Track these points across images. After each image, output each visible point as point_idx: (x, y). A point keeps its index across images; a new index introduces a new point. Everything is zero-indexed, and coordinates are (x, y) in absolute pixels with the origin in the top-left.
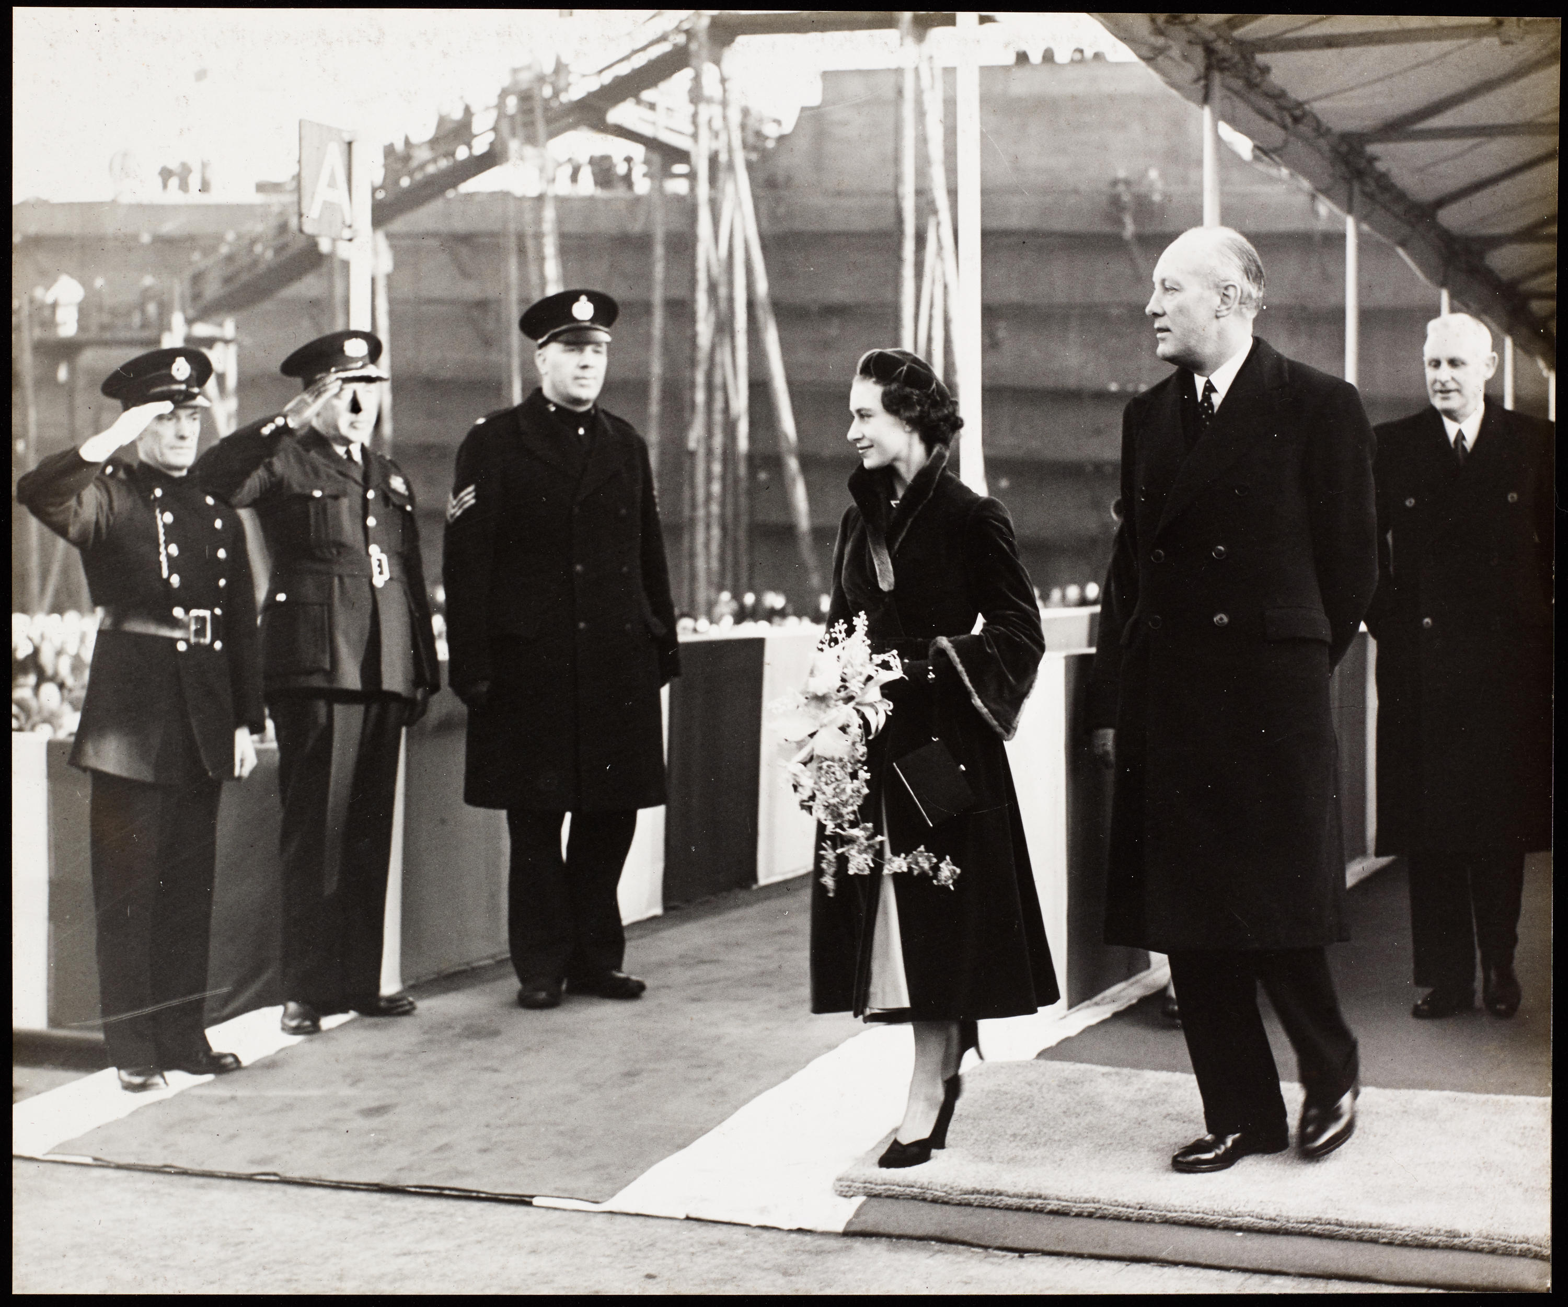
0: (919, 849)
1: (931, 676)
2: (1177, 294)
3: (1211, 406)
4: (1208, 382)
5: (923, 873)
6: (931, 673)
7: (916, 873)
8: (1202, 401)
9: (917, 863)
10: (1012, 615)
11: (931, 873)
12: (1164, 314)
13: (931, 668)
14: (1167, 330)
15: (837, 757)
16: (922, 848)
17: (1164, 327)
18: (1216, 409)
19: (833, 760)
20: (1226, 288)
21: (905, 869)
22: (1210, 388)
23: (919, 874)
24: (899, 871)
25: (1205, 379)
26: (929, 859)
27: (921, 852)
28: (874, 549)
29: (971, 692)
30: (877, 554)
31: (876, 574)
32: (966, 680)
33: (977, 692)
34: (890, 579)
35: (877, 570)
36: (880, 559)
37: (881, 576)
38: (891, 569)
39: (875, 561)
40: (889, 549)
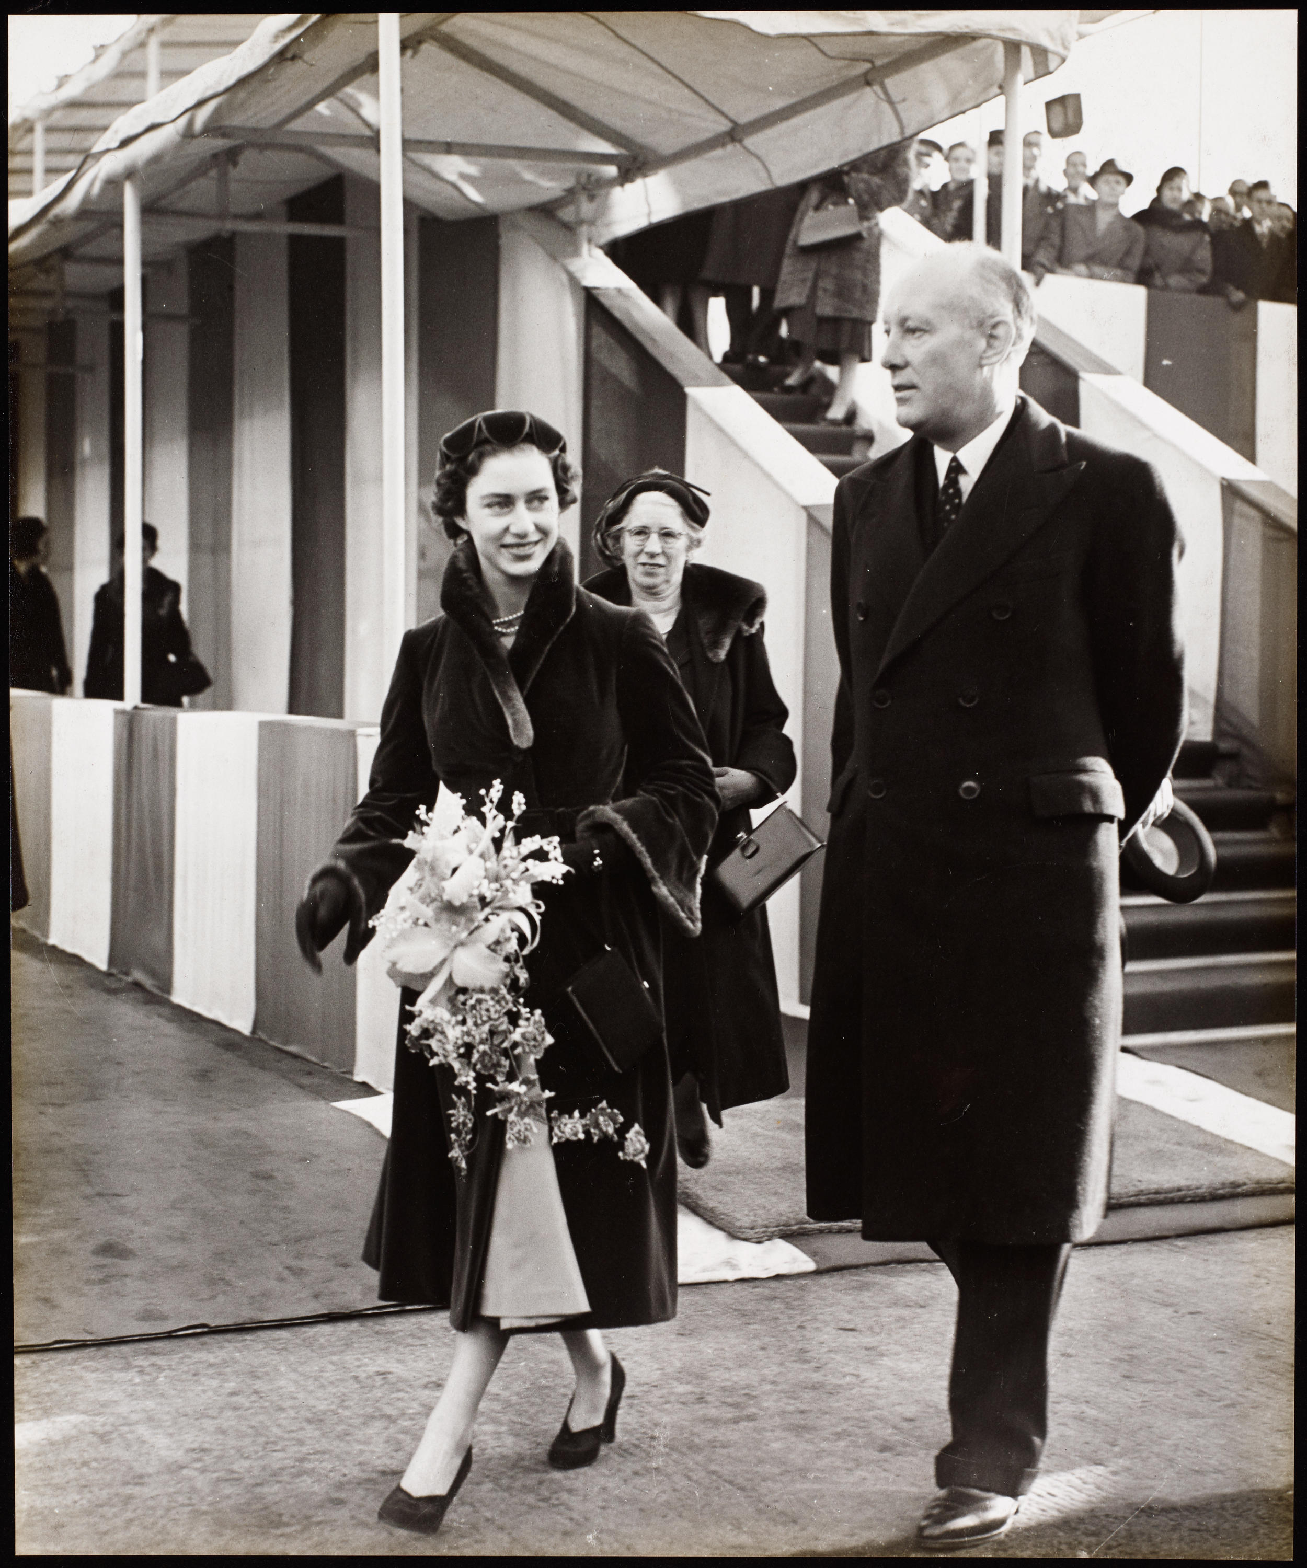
0: (600, 1106)
1: (598, 862)
2: (926, 337)
3: (958, 493)
4: (954, 459)
5: (605, 1137)
6: (598, 859)
7: (596, 1139)
8: (945, 486)
9: (597, 1125)
10: (688, 765)
11: (616, 1138)
12: (906, 365)
13: (597, 852)
14: (913, 387)
15: (487, 986)
16: (604, 1104)
17: (909, 384)
18: (965, 497)
19: (482, 991)
20: (995, 326)
21: (582, 1136)
22: (956, 469)
23: (599, 1140)
24: (574, 1138)
25: (949, 455)
26: (613, 1119)
27: (602, 1109)
28: (500, 693)
29: (653, 878)
30: (508, 699)
31: (507, 727)
32: (648, 862)
33: (661, 878)
34: (530, 732)
35: (510, 722)
36: (514, 706)
37: (515, 729)
38: (528, 718)
39: (505, 710)
40: (521, 691)
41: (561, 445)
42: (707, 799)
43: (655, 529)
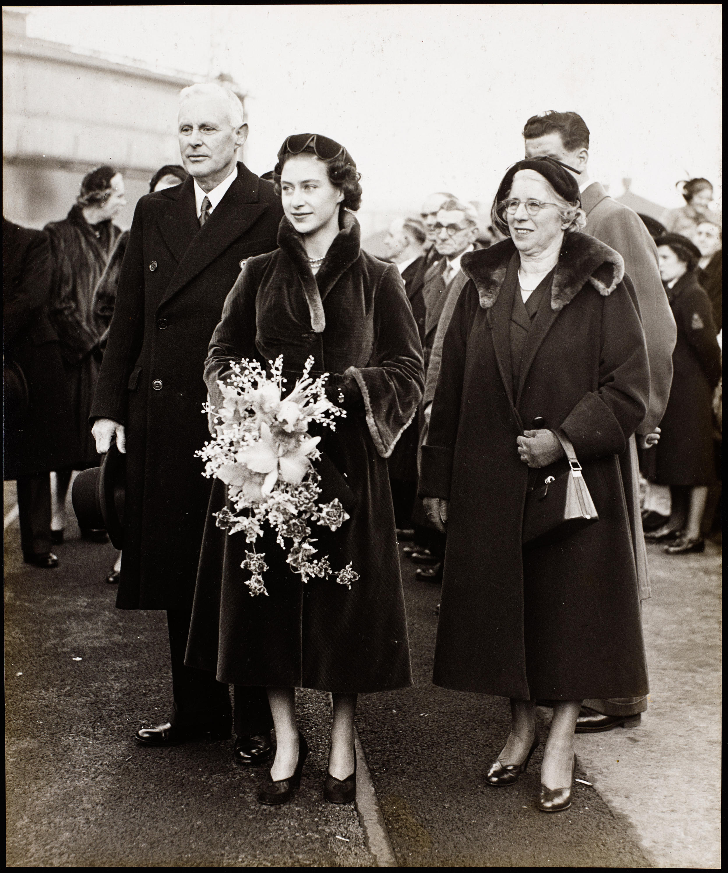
10: (407, 360)
28: (309, 297)
29: (368, 410)
30: (313, 300)
31: (310, 318)
32: (367, 400)
33: (373, 412)
34: (323, 323)
35: (312, 315)
36: (316, 306)
37: (315, 320)
38: (323, 315)
39: (310, 307)
40: (322, 298)
41: (341, 151)
42: (414, 381)
43: (523, 200)
